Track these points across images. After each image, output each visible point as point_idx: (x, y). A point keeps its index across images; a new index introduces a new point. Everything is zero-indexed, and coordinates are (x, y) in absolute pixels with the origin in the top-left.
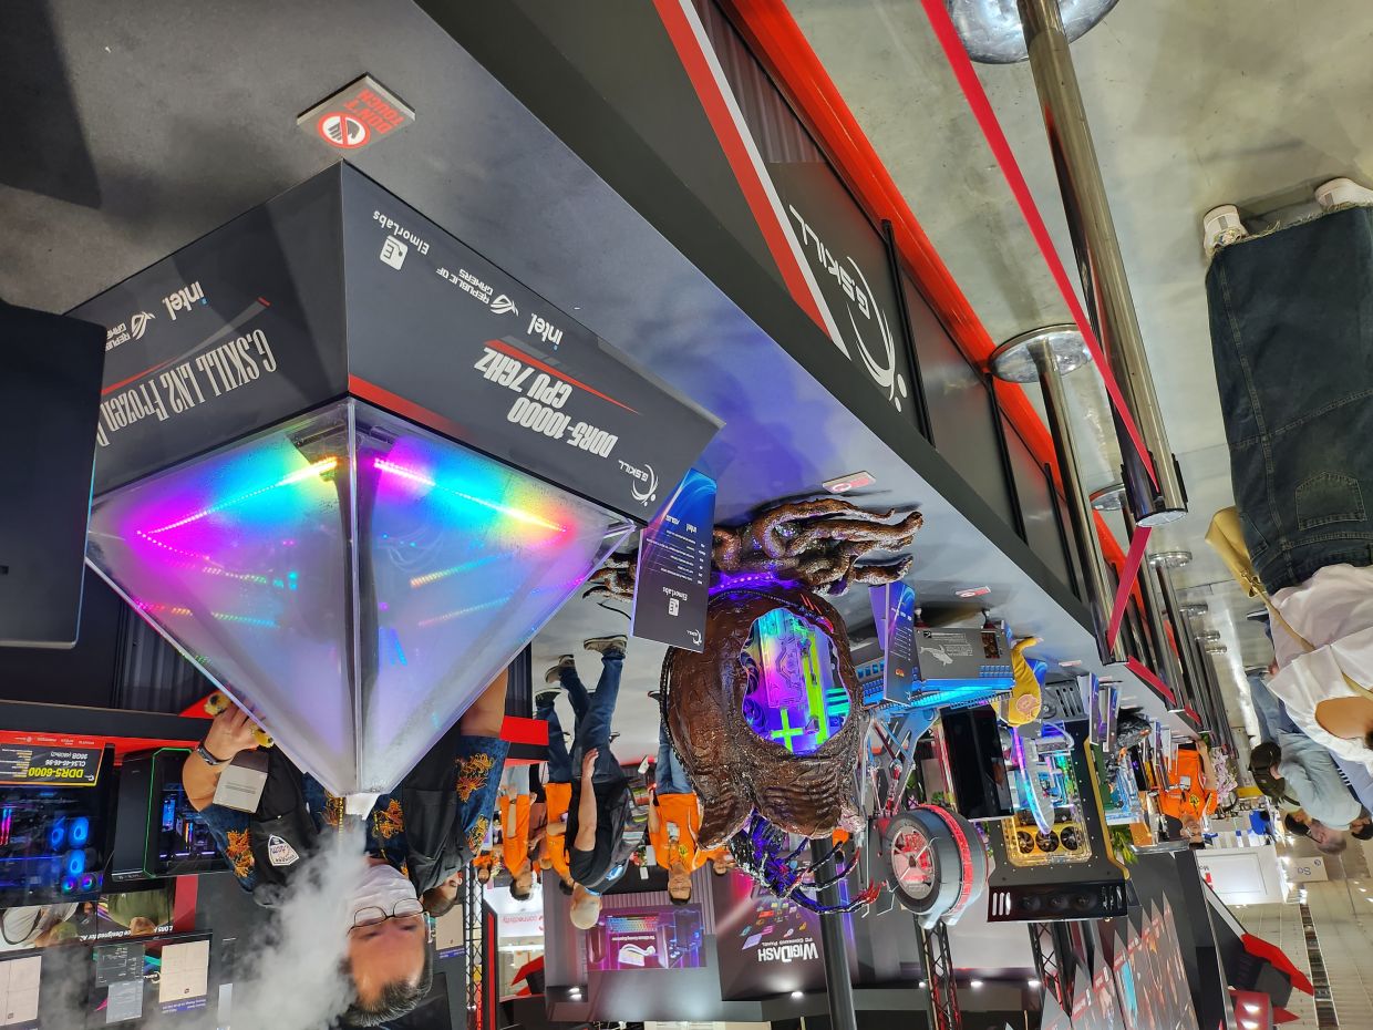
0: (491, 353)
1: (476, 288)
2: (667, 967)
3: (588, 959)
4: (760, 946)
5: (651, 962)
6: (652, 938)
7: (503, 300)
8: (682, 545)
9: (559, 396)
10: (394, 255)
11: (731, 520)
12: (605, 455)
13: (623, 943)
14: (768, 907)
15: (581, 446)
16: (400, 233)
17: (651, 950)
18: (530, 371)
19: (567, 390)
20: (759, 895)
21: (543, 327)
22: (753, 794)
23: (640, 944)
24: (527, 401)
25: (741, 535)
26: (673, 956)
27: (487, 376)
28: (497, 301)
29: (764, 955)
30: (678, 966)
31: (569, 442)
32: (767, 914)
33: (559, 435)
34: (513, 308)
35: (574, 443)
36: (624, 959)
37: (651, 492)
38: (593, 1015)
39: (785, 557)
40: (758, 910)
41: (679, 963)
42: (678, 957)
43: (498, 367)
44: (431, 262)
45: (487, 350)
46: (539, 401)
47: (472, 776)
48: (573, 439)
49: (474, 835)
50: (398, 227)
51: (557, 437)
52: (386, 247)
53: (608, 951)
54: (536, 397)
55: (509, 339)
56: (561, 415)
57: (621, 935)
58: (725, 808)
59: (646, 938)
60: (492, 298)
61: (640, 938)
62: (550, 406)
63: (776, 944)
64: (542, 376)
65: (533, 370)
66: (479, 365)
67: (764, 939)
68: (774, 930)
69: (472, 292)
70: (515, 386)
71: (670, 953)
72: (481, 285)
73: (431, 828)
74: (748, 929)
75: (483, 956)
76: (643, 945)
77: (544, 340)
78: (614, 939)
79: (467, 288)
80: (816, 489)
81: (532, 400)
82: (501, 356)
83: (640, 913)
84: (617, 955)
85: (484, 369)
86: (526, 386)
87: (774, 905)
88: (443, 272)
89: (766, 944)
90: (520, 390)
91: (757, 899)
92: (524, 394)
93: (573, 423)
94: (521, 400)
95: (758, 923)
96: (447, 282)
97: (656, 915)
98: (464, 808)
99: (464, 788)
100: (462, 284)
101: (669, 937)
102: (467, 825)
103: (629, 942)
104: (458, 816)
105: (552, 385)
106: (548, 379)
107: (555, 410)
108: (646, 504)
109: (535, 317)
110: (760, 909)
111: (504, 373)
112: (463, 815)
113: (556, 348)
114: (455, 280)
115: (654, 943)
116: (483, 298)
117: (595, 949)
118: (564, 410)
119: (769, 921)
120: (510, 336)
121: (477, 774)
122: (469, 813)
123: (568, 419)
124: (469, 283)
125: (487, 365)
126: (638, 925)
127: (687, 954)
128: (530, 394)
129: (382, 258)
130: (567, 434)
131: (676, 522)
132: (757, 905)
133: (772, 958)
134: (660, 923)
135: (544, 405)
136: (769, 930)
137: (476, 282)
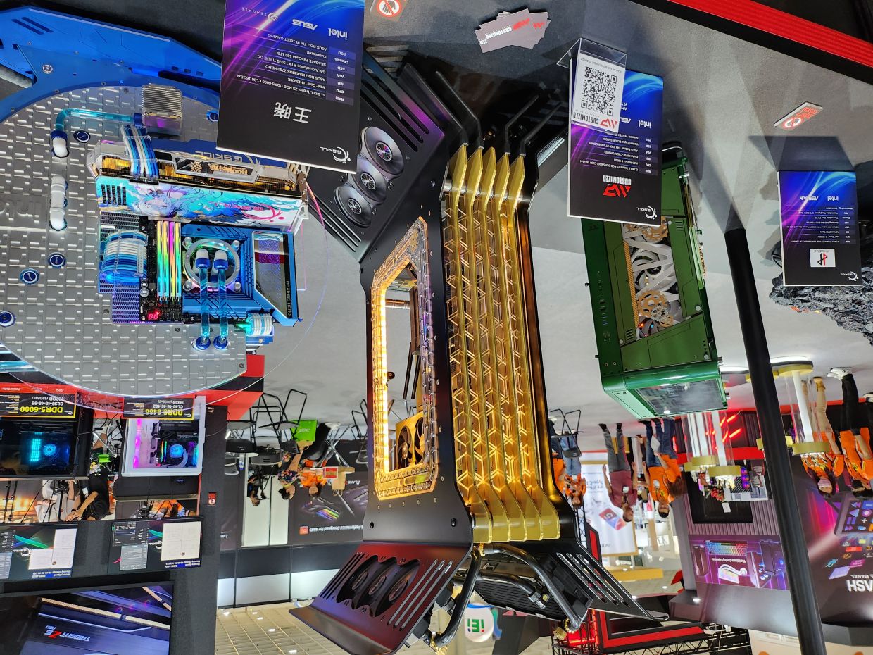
2: (759, 587)
3: (695, 573)
4: (849, 577)
5: (745, 581)
6: (744, 561)
13: (720, 563)
14: (854, 543)
17: (743, 571)
20: (843, 531)
23: (733, 565)
26: (763, 578)
29: (854, 586)
30: (768, 586)
32: (854, 549)
36: (723, 576)
38: (704, 617)
40: (844, 545)
41: (769, 584)
42: (767, 579)
53: (709, 567)
57: (718, 557)
59: (738, 561)
61: (734, 560)
63: (867, 577)
67: (853, 571)
68: (864, 564)
71: (760, 575)
74: (834, 562)
76: (738, 566)
78: (713, 559)
83: (733, 540)
84: (717, 572)
87: (862, 542)
89: (856, 576)
91: (840, 536)
95: (845, 556)
97: (745, 543)
101: (758, 562)
103: (725, 563)
110: (846, 544)
115: (745, 566)
117: (700, 566)
119: (857, 556)
126: (731, 550)
127: (775, 578)
132: (844, 540)
133: (863, 589)
134: (748, 549)
136: (858, 563)
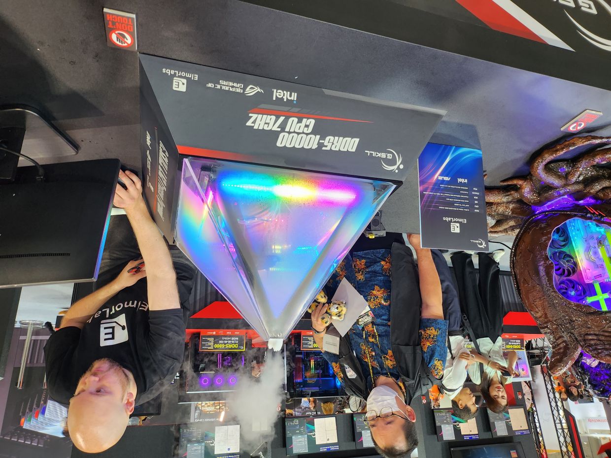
0: (254, 116)
1: (233, 87)
7: (251, 88)
8: (457, 191)
9: (307, 126)
10: (180, 85)
11: (517, 172)
12: (354, 150)
15: (333, 149)
16: (180, 75)
18: (282, 119)
19: (312, 122)
21: (282, 94)
22: (576, 339)
24: (286, 134)
25: (531, 180)
27: (256, 127)
28: (248, 89)
31: (324, 148)
33: (315, 146)
34: (259, 90)
35: (328, 148)
37: (398, 164)
39: (566, 185)
43: (260, 122)
44: (202, 83)
45: (250, 115)
46: (294, 132)
47: (428, 338)
48: (326, 146)
49: (434, 368)
50: (177, 72)
51: (314, 148)
52: (174, 83)
54: (292, 130)
55: (263, 106)
56: (313, 136)
58: (560, 348)
60: (244, 89)
62: (303, 133)
64: (291, 120)
65: (284, 117)
66: (249, 123)
69: (231, 89)
70: (275, 128)
72: (235, 85)
73: (410, 365)
75: (571, 437)
77: (285, 100)
79: (227, 88)
80: (559, 135)
81: (289, 133)
82: (260, 116)
85: (253, 125)
86: (283, 127)
88: (210, 85)
90: (279, 129)
92: (283, 130)
93: (323, 137)
94: (282, 135)
96: (214, 89)
98: (425, 355)
99: (424, 345)
100: (224, 88)
102: (429, 363)
104: (423, 359)
105: (300, 121)
106: (296, 120)
107: (307, 134)
108: (397, 171)
109: (275, 90)
111: (266, 123)
112: (426, 359)
113: (295, 102)
114: (219, 87)
116: (238, 90)
118: (314, 132)
120: (262, 104)
121: (430, 338)
122: (428, 357)
123: (318, 137)
124: (227, 86)
125: (254, 122)
128: (287, 129)
129: (174, 89)
130: (320, 145)
131: (447, 179)
135: (298, 133)
137: (231, 84)
